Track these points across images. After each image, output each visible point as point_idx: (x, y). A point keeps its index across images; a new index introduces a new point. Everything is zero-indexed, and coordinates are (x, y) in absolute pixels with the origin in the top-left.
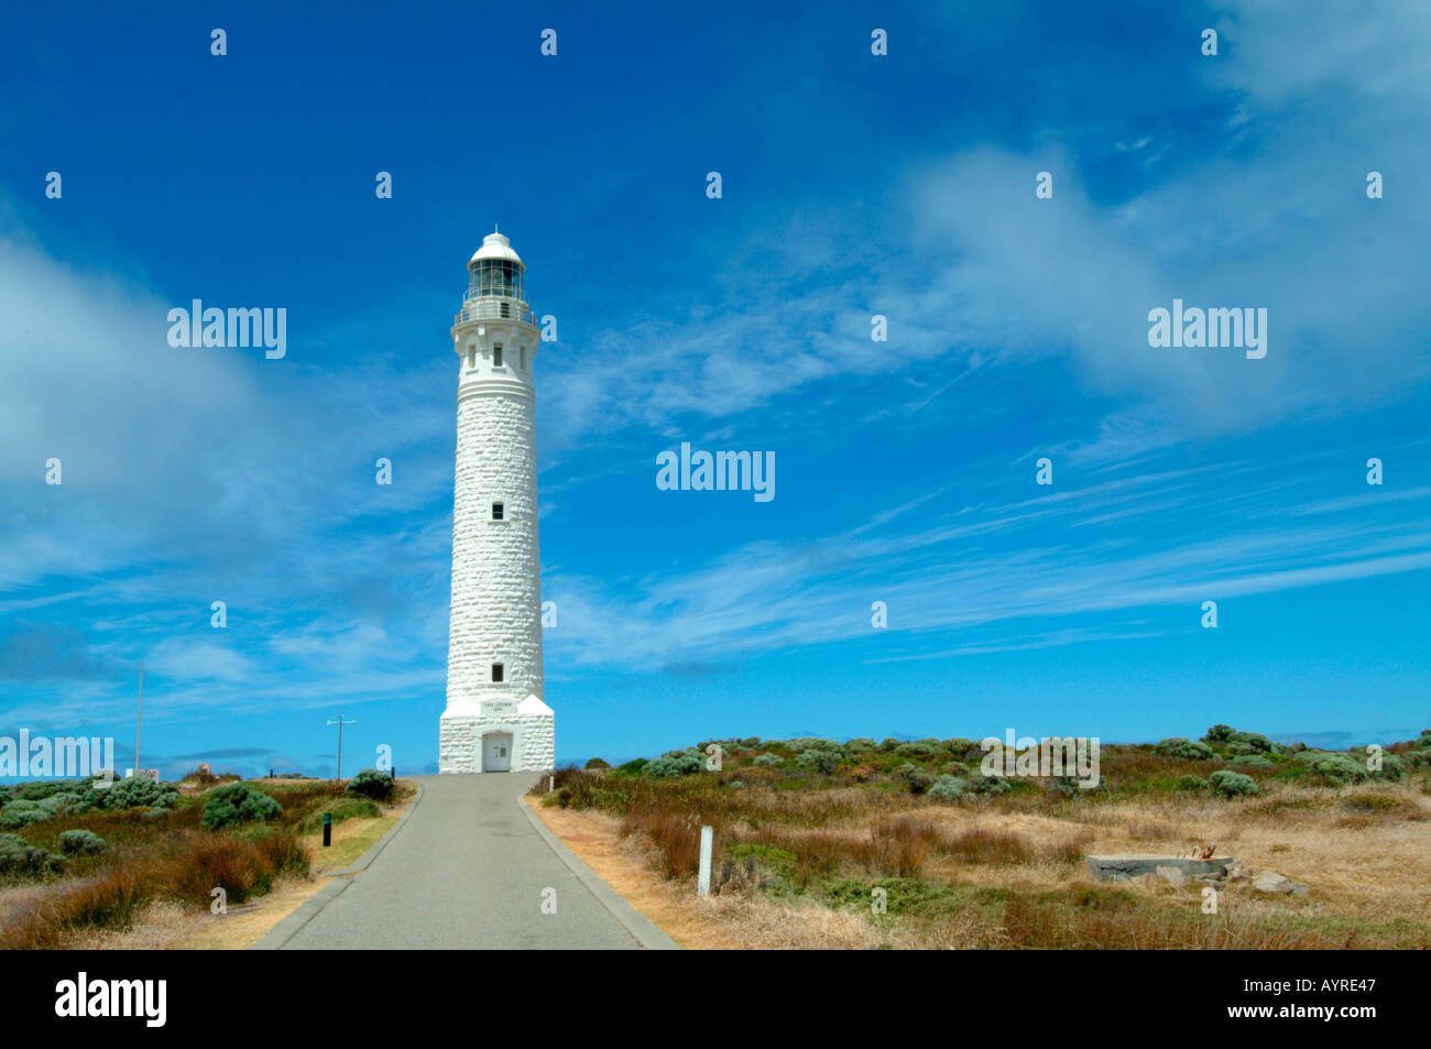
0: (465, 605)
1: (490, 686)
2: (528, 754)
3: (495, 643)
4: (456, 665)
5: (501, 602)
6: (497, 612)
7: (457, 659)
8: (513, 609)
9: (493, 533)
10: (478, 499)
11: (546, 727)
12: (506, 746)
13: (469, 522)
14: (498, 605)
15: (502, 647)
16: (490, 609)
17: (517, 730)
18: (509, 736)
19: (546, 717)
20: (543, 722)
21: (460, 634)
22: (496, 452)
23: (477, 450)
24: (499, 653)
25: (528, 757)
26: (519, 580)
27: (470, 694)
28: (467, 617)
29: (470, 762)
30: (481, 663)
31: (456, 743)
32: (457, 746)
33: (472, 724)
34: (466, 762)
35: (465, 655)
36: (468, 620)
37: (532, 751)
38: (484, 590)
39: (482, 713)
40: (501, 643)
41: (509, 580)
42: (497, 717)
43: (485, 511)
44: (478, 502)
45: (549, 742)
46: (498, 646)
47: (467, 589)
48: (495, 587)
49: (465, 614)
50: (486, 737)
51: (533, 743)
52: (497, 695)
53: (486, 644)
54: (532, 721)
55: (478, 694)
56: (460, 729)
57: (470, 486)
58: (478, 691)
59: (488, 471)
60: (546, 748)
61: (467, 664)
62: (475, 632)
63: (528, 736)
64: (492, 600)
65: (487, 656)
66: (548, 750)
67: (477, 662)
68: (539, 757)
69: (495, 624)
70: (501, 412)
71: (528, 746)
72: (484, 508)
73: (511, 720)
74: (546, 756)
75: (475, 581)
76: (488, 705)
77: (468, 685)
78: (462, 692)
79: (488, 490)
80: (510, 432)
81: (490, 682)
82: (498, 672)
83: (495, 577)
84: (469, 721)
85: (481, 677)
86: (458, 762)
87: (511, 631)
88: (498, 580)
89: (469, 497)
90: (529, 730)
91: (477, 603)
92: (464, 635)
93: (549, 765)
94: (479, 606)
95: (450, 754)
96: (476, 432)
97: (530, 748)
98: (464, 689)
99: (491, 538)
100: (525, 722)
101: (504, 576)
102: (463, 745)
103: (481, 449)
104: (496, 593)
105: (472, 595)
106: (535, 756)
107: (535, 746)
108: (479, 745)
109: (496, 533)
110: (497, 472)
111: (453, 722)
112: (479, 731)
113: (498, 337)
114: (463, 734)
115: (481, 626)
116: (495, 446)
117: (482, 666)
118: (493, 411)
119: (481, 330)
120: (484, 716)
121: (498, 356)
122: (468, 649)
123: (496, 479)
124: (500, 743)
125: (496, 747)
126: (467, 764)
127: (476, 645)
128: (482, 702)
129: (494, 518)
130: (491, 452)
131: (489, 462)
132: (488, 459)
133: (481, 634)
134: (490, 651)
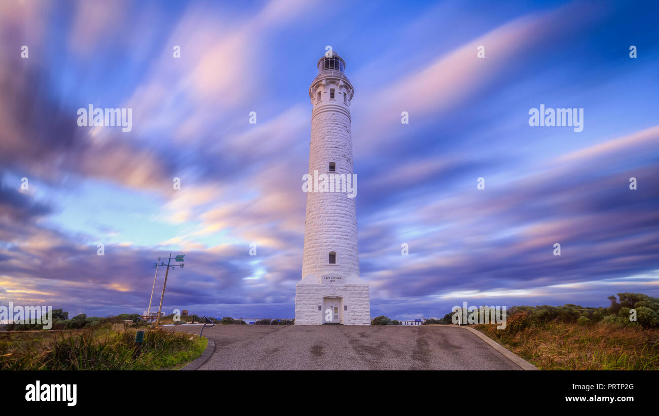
0: (313, 218)
1: (328, 266)
2: (352, 312)
3: (331, 240)
4: (308, 254)
5: (334, 216)
6: (332, 222)
7: (308, 250)
8: (341, 221)
10: (321, 161)
11: (364, 294)
12: (338, 306)
14: (333, 218)
15: (336, 242)
16: (328, 220)
17: (345, 295)
18: (339, 299)
22: (332, 138)
24: (333, 246)
25: (353, 314)
26: (344, 205)
27: (316, 271)
28: (315, 224)
30: (322, 252)
31: (306, 302)
32: (306, 304)
33: (316, 290)
35: (313, 247)
36: (315, 227)
37: (356, 310)
38: (324, 209)
39: (322, 284)
40: (334, 240)
41: (339, 204)
42: (333, 286)
43: (325, 167)
44: (321, 163)
45: (367, 305)
46: (333, 242)
47: (315, 209)
48: (331, 207)
50: (326, 299)
51: (356, 304)
52: (331, 271)
53: (325, 240)
54: (355, 290)
55: (321, 271)
56: (308, 293)
57: (317, 156)
58: (320, 269)
59: (327, 147)
60: (365, 308)
61: (314, 253)
62: (319, 233)
63: (353, 299)
64: (328, 215)
65: (326, 247)
66: (366, 310)
67: (320, 251)
68: (360, 314)
69: (330, 228)
70: (334, 119)
71: (353, 307)
72: (324, 165)
73: (341, 288)
74: (364, 314)
75: (319, 205)
76: (326, 278)
77: (314, 265)
78: (311, 269)
79: (327, 157)
80: (338, 129)
81: (328, 263)
82: (332, 259)
83: (331, 202)
84: (314, 288)
85: (322, 260)
86: (307, 315)
87: (340, 233)
88: (332, 204)
89: (316, 161)
90: (354, 296)
91: (320, 217)
92: (313, 236)
94: (322, 218)
95: (302, 310)
97: (353, 308)
100: (350, 290)
101: (336, 202)
102: (310, 304)
103: (323, 137)
104: (331, 211)
105: (318, 212)
106: (357, 314)
107: (357, 307)
110: (332, 147)
111: (304, 288)
112: (321, 295)
113: (332, 86)
114: (310, 297)
115: (322, 230)
116: (331, 135)
117: (323, 254)
118: (330, 119)
119: (324, 82)
120: (324, 285)
121: (332, 95)
122: (315, 243)
123: (331, 151)
124: (334, 304)
125: (332, 307)
126: (313, 317)
127: (320, 241)
128: (322, 276)
129: (330, 171)
130: (329, 138)
131: (327, 143)
132: (327, 141)
133: (323, 234)
134: (328, 244)
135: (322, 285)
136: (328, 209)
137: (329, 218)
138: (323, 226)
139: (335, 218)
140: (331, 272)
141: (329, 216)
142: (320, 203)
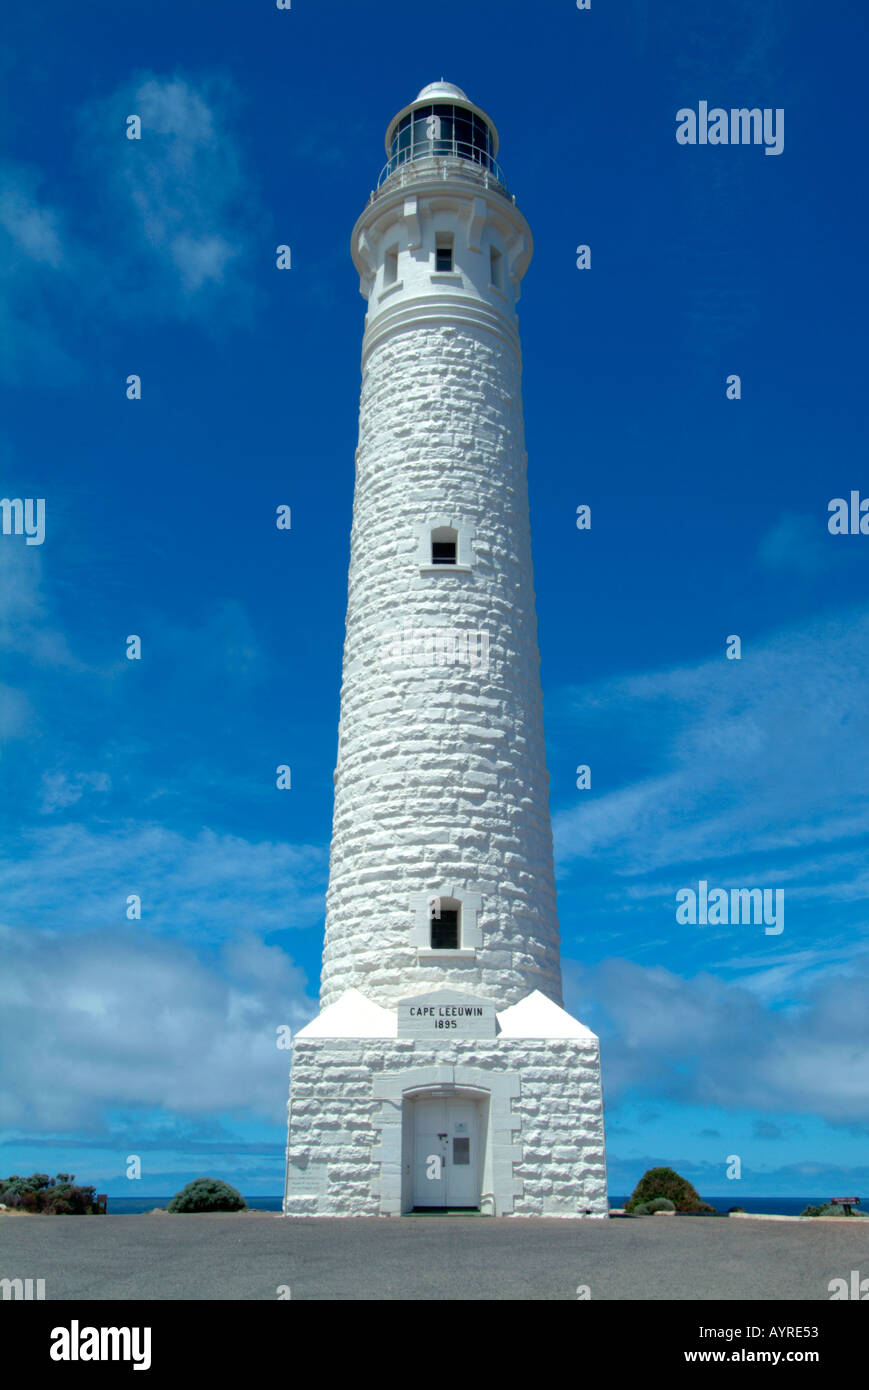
0: (365, 759)
1: (425, 961)
2: (531, 1158)
3: (439, 848)
4: (343, 909)
5: (452, 750)
6: (445, 772)
7: (345, 892)
8: (480, 768)
9: (431, 593)
10: (399, 525)
11: (579, 1080)
12: (470, 1133)
13: (379, 577)
14: (443, 757)
15: (458, 858)
16: (426, 766)
17: (499, 1086)
18: (478, 1102)
19: (577, 1050)
20: (571, 1064)
21: (353, 829)
22: (441, 430)
23: (398, 430)
24: (449, 873)
25: (532, 1167)
26: (494, 703)
27: (374, 983)
28: (372, 787)
29: (367, 1176)
30: (402, 898)
31: (332, 1118)
32: (335, 1126)
33: (376, 1065)
34: (358, 1177)
35: (363, 881)
36: (371, 795)
37: (543, 1151)
38: (411, 721)
39: (400, 1035)
40: (451, 847)
41: (470, 699)
42: (445, 1046)
43: (415, 548)
44: (400, 531)
45: (590, 1126)
46: (446, 856)
47: (373, 722)
48: (439, 713)
49: (365, 782)
50: (413, 1102)
51: (544, 1126)
52: (435, 984)
53: (414, 851)
54: (538, 1063)
55: (395, 981)
56: (342, 1079)
57: (381, 504)
58: (394, 972)
59: (422, 468)
60: (582, 1142)
61: (368, 904)
62: (386, 821)
63: (532, 1104)
64: (429, 743)
65: (416, 881)
66: (589, 1150)
67: (393, 897)
68: (562, 1169)
69: (436, 801)
70: (450, 354)
71: (533, 1135)
72: (412, 542)
73: (482, 1055)
74: (581, 1166)
75: (392, 702)
76: (418, 1010)
77: (369, 956)
78: (354, 976)
79: (423, 505)
80: (470, 393)
81: (426, 948)
82: (445, 929)
83: (439, 691)
84: (369, 1055)
85: (403, 937)
86: (335, 1176)
87: (475, 820)
88: (445, 697)
89: (379, 527)
90: (535, 1087)
91: (392, 753)
92: (362, 832)
93: (593, 1195)
94: (400, 759)
95: (315, 1150)
96: (397, 396)
97: (537, 1142)
98: (359, 969)
99: (428, 605)
100: (520, 1064)
101: (460, 689)
102: (351, 1126)
103: (407, 426)
104: (439, 728)
105: (383, 733)
106: (552, 1167)
107: (548, 1136)
108: (394, 1129)
109: (438, 592)
110: (441, 468)
111: (323, 1057)
112: (393, 1086)
113: (442, 223)
114: (351, 1092)
115: (403, 807)
116: (436, 418)
117: (405, 908)
118: (433, 353)
119: (410, 209)
120: (409, 1042)
121: (444, 260)
122: (370, 864)
123: (439, 481)
124: (451, 1123)
125: (442, 1136)
126: (360, 1185)
127: (391, 853)
128: (401, 1004)
129: (435, 562)
130: (429, 430)
131: (424, 450)
132: (422, 444)
133: (404, 825)
134: (425, 865)
135: (399, 1042)
136: (427, 720)
137: (433, 755)
138: (404, 792)
139: (456, 757)
140: (438, 987)
141: (430, 750)
142: (391, 694)
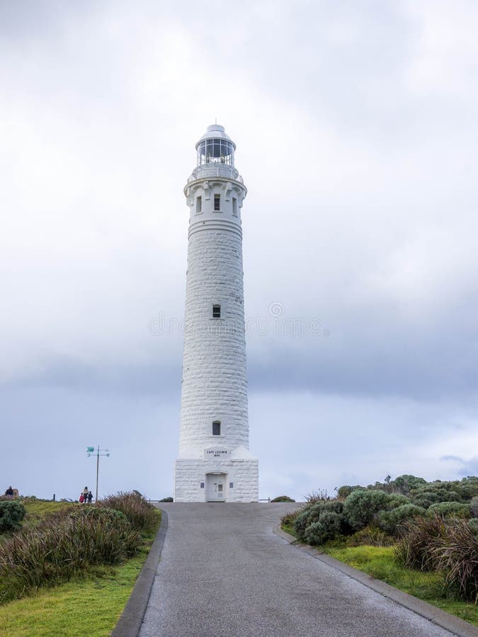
1: (211, 438)
2: (239, 489)
3: (215, 406)
5: (218, 377)
6: (217, 384)
11: (253, 469)
12: (222, 483)
14: (216, 379)
15: (220, 409)
16: (211, 382)
17: (229, 471)
18: (224, 475)
19: (252, 462)
20: (250, 466)
22: (216, 270)
24: (218, 413)
25: (239, 491)
26: (231, 361)
27: (197, 443)
29: (196, 494)
30: (204, 420)
31: (187, 479)
32: (187, 481)
33: (198, 466)
34: (193, 493)
37: (242, 487)
38: (207, 367)
39: (205, 457)
40: (219, 406)
41: (225, 361)
42: (216, 461)
44: (203, 305)
45: (255, 481)
46: (217, 409)
48: (215, 365)
50: (209, 475)
51: (242, 481)
52: (215, 444)
53: (207, 407)
54: (242, 465)
55: (202, 443)
56: (189, 469)
58: (202, 441)
59: (210, 283)
60: (252, 485)
61: (194, 422)
63: (239, 476)
64: (212, 375)
65: (209, 415)
67: (201, 420)
68: (247, 491)
69: (215, 392)
70: (219, 242)
71: (240, 483)
72: (208, 309)
73: (226, 464)
74: (252, 490)
76: (209, 451)
77: (195, 437)
79: (210, 296)
80: (225, 256)
81: (211, 434)
82: (216, 428)
83: (215, 358)
84: (196, 463)
85: (204, 431)
86: (188, 493)
88: (217, 360)
90: (240, 471)
91: (201, 377)
92: (192, 400)
94: (204, 379)
95: (182, 487)
97: (240, 485)
100: (237, 466)
101: (221, 358)
102: (191, 481)
104: (215, 370)
105: (198, 371)
106: (244, 491)
107: (243, 483)
110: (216, 283)
111: (183, 464)
112: (203, 470)
113: (217, 190)
114: (191, 473)
115: (205, 394)
116: (215, 265)
117: (205, 423)
119: (206, 185)
120: (207, 460)
121: (217, 206)
122: (195, 410)
123: (215, 288)
124: (218, 481)
125: (215, 484)
126: (194, 496)
128: (205, 450)
129: (214, 316)
133: (204, 399)
134: (211, 411)
135: (204, 460)
136: (211, 368)
137: (214, 379)
139: (220, 379)
